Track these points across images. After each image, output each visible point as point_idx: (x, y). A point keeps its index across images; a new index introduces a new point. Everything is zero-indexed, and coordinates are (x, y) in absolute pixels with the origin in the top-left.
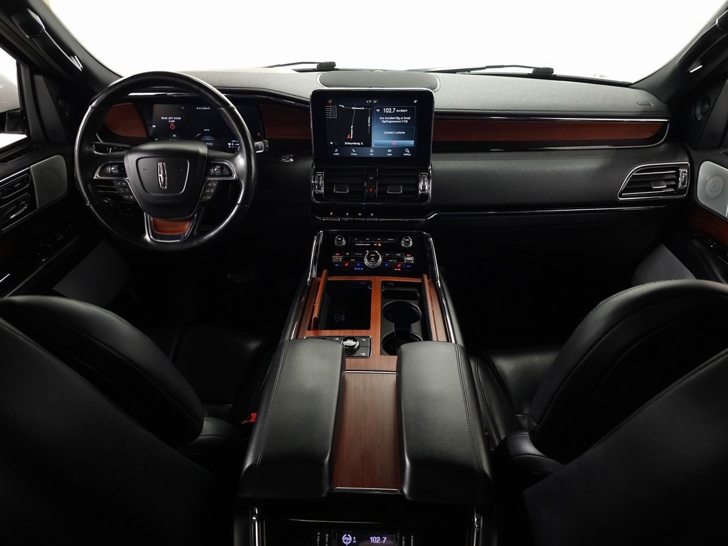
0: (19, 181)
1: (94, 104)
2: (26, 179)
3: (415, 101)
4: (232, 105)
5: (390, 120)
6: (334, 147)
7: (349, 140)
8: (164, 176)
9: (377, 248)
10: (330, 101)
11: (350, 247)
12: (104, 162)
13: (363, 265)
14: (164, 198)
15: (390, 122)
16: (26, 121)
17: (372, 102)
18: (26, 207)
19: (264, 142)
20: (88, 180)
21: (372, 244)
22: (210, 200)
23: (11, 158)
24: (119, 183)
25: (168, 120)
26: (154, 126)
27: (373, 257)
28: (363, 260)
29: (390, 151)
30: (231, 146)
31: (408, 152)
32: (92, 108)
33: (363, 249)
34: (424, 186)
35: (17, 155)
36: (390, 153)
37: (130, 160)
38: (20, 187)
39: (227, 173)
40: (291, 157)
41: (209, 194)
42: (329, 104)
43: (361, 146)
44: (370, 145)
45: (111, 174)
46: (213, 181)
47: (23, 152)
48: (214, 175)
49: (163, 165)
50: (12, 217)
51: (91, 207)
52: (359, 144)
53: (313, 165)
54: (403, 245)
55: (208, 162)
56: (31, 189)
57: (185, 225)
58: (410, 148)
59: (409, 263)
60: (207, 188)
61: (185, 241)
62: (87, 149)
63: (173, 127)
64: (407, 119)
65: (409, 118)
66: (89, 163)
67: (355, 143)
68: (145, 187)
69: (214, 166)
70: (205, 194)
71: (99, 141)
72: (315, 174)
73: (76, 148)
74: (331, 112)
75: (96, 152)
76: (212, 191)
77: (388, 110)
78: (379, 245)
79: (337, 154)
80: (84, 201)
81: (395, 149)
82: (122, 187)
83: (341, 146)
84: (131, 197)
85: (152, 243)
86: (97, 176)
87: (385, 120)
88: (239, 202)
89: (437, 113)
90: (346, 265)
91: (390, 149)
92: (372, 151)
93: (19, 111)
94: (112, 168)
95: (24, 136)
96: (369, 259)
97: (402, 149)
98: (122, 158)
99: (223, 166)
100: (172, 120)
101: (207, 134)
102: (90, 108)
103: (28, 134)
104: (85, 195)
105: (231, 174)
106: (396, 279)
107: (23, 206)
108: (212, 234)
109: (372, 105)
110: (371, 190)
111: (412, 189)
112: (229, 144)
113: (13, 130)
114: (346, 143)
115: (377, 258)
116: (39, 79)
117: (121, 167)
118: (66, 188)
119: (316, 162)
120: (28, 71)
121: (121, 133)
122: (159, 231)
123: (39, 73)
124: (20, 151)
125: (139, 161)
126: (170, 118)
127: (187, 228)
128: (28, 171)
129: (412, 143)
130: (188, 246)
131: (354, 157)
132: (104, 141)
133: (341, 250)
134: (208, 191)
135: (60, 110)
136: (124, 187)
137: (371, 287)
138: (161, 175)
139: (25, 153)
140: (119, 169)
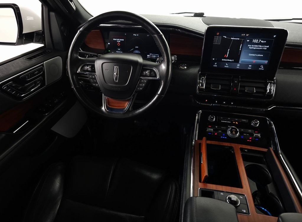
0: (37, 70)
1: (81, 29)
2: (41, 69)
3: (275, 36)
4: (161, 33)
5: (255, 47)
6: (215, 61)
7: (226, 58)
8: (117, 74)
9: (235, 125)
10: (218, 34)
11: (218, 122)
12: (84, 63)
13: (227, 135)
14: (116, 87)
15: (255, 48)
16: (44, 37)
17: (246, 35)
18: (39, 85)
19: (174, 57)
20: (74, 73)
21: (232, 122)
22: (142, 90)
23: (35, 57)
24: (91, 76)
25: (117, 40)
26: (109, 44)
27: (234, 131)
28: (226, 132)
29: (250, 66)
30: (149, 57)
31: (262, 67)
32: (80, 31)
33: (226, 125)
34: (270, 90)
35: (38, 55)
36: (250, 67)
37: (98, 64)
38: (38, 74)
39: (154, 75)
40: (185, 66)
41: (141, 87)
42: (217, 36)
43: (232, 62)
44: (238, 62)
45: (87, 71)
46: (144, 80)
47: (41, 54)
48: (146, 76)
49: (117, 67)
50: (32, 90)
51: (74, 89)
52: (231, 61)
53: (199, 72)
54: (252, 124)
55: (143, 67)
56: (43, 75)
57: (125, 103)
58: (264, 65)
59: (257, 137)
60: (140, 83)
61: (125, 113)
62: (75, 55)
63: (119, 45)
64: (266, 47)
65: (268, 47)
66: (75, 63)
67: (228, 60)
68: (105, 79)
69: (146, 70)
70: (139, 87)
71: (81, 51)
72: (200, 77)
73: (69, 54)
74: (217, 40)
75: (79, 57)
76: (144, 85)
77: (255, 41)
78: (237, 123)
79: (216, 66)
80: (70, 85)
81: (254, 65)
82: (92, 78)
83: (219, 61)
84: (97, 85)
85: (106, 112)
86: (79, 71)
87: (251, 47)
88: (159, 93)
89: (288, 45)
90: (216, 134)
91: (250, 65)
92: (238, 65)
93: (41, 32)
94: (88, 67)
95: (43, 45)
96: (232, 132)
97: (259, 65)
98: (94, 62)
99: (152, 71)
100: (119, 40)
101: (137, 49)
102: (79, 31)
103: (45, 44)
104: (72, 82)
105: (156, 76)
106: (249, 147)
107: (38, 84)
108: (141, 110)
109: (245, 38)
110: (235, 89)
111: (262, 91)
112: (148, 56)
113: (37, 42)
114: (223, 60)
115: (236, 132)
116: (52, 14)
117: (93, 67)
118: (61, 74)
119: (202, 70)
120: (47, 9)
121: (91, 46)
122: (110, 106)
123: (53, 11)
124: (39, 54)
125: (104, 65)
126: (118, 40)
127: (127, 105)
128: (43, 65)
129: (266, 62)
130: (126, 116)
131: (226, 68)
132: (83, 51)
133: (213, 124)
134: (141, 85)
135: (62, 32)
136: (93, 79)
137: (233, 150)
138: (115, 74)
139: (42, 54)
140: (91, 68)
